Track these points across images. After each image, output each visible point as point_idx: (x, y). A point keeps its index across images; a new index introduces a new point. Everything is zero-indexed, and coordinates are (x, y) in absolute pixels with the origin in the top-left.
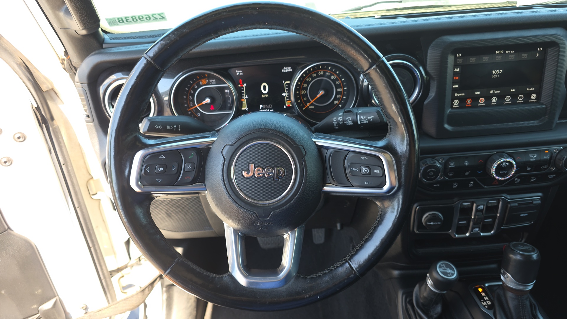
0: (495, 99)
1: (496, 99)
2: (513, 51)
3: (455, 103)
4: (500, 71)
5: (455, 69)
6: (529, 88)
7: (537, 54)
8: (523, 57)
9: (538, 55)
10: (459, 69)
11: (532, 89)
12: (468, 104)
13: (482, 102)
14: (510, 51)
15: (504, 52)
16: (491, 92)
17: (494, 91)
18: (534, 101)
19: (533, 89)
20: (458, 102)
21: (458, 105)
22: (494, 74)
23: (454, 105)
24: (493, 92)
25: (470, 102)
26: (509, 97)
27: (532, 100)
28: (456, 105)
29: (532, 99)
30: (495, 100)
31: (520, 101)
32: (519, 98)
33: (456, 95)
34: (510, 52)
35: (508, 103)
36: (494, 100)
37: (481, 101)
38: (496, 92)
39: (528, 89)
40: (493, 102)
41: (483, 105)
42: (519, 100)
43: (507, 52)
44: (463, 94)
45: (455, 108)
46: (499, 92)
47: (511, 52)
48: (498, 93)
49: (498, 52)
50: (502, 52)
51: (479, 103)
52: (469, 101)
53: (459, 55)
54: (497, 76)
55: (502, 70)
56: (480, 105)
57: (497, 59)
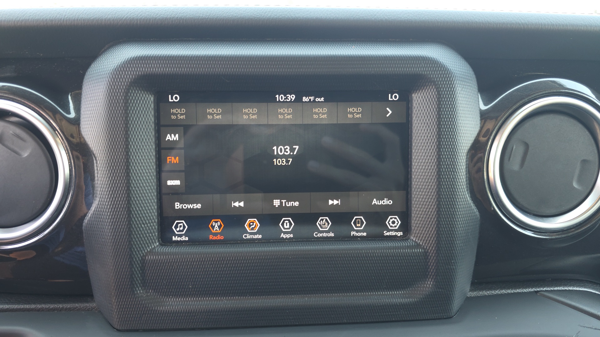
0: (288, 224)
1: (291, 224)
2: (321, 97)
3: (178, 229)
4: (292, 150)
5: (169, 135)
6: (379, 199)
7: (388, 109)
8: (350, 116)
9: (390, 112)
10: (177, 135)
11: (386, 202)
12: (216, 234)
13: (253, 229)
14: (312, 98)
15: (298, 99)
16: (277, 203)
17: (284, 201)
18: (396, 236)
19: (390, 202)
20: (184, 227)
21: (185, 235)
22: (278, 156)
23: (175, 235)
24: (281, 203)
25: (220, 227)
26: (326, 220)
27: (389, 230)
28: (180, 236)
29: (392, 230)
30: (288, 227)
31: (357, 231)
32: (355, 223)
33: (178, 206)
34: (314, 101)
35: (325, 235)
36: (285, 226)
37: (250, 226)
38: (290, 204)
39: (375, 202)
40: (283, 230)
41: (256, 237)
42: (354, 230)
43: (305, 99)
44: (199, 206)
45: (177, 242)
46: (296, 204)
47: (318, 100)
48: (293, 207)
49: (280, 98)
50: (293, 99)
51: (247, 232)
52: (216, 226)
53: (175, 98)
54: (287, 161)
55: (297, 147)
56: (249, 237)
57: (280, 117)
